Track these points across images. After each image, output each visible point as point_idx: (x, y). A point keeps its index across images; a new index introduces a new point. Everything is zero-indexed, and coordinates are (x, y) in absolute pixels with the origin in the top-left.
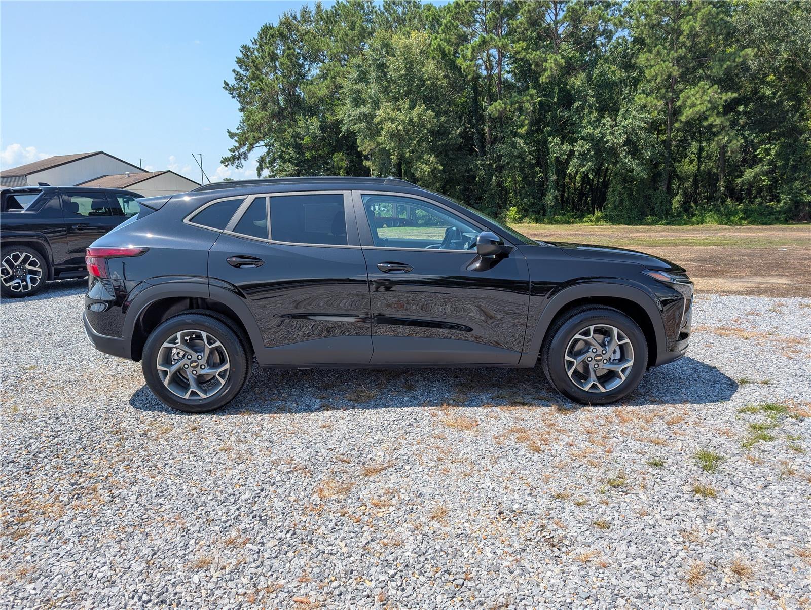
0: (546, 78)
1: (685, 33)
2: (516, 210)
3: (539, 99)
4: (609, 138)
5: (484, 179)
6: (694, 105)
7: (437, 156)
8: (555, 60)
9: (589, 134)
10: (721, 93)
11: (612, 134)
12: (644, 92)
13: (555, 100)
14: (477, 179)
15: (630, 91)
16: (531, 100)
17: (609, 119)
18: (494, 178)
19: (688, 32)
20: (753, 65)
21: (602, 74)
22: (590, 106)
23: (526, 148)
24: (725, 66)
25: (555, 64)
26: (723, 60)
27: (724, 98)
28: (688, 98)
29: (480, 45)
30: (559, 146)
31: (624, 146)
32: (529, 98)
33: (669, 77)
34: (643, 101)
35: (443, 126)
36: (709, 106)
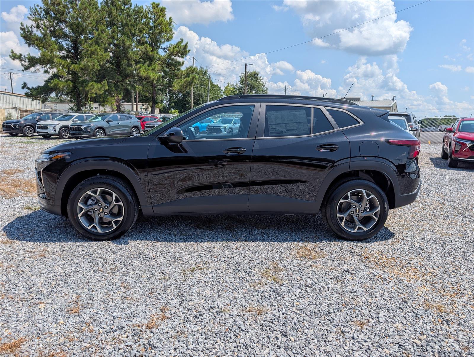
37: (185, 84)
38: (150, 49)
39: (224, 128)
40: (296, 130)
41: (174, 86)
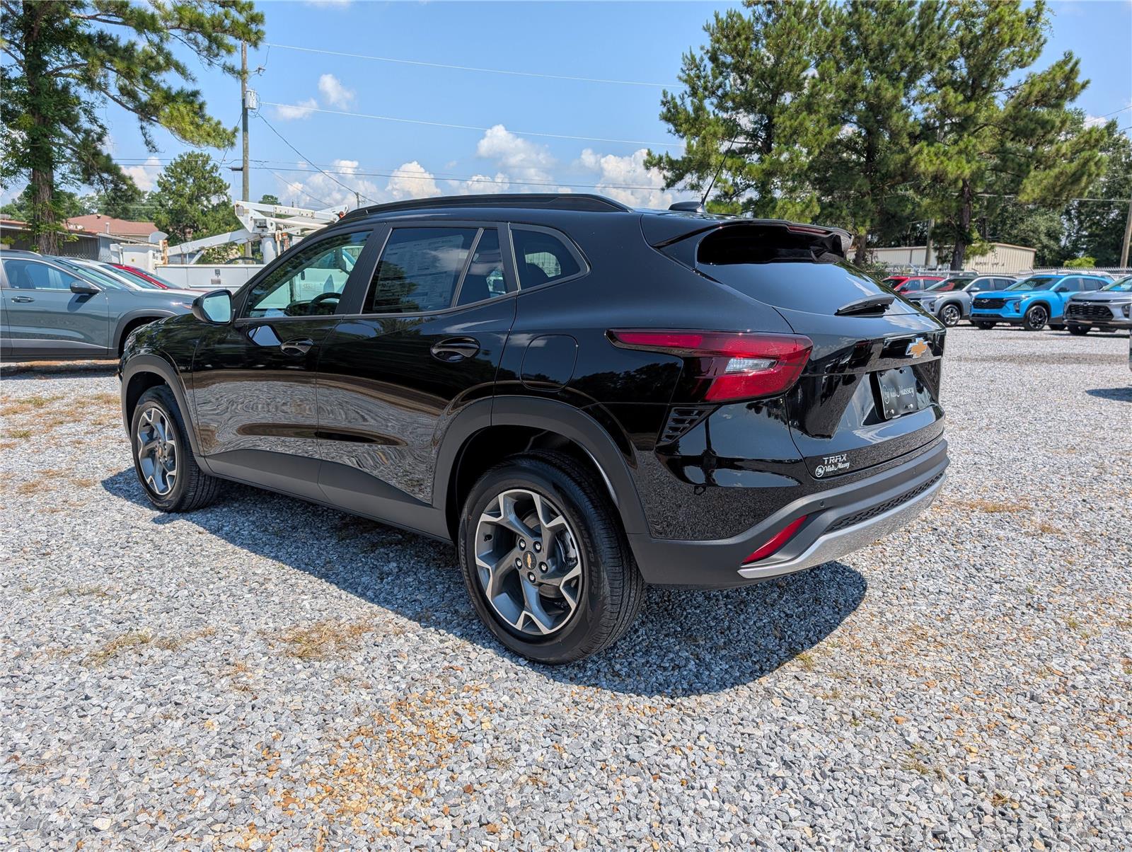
37: (1059, 183)
38: (956, 98)
39: (1123, 307)
40: (426, 294)
41: (1024, 191)
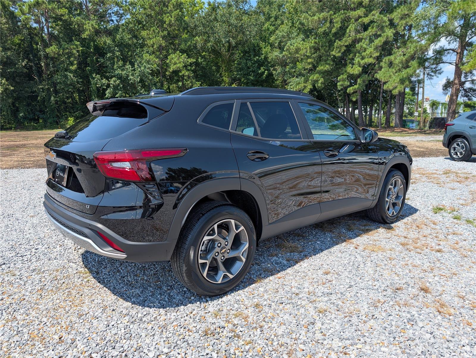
0: (87, 35)
1: (167, 23)
2: (73, 120)
3: (81, 48)
4: (131, 77)
5: (44, 98)
6: (175, 64)
7: (7, 80)
8: (92, 25)
9: (118, 74)
10: (188, 59)
11: (133, 75)
12: (147, 52)
13: (91, 50)
14: (39, 98)
15: (140, 51)
16: (76, 48)
17: (130, 66)
18: (52, 98)
19: (168, 22)
20: (199, 46)
21: (122, 38)
22: (117, 57)
23: (75, 79)
24: (188, 45)
25: (92, 28)
26: (186, 41)
27: (190, 61)
28: (173, 59)
29: (35, 5)
30: (100, 80)
31: (139, 83)
32: (75, 47)
33: (160, 46)
34: (148, 57)
35: (10, 59)
36: (183, 65)
